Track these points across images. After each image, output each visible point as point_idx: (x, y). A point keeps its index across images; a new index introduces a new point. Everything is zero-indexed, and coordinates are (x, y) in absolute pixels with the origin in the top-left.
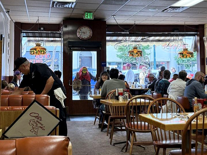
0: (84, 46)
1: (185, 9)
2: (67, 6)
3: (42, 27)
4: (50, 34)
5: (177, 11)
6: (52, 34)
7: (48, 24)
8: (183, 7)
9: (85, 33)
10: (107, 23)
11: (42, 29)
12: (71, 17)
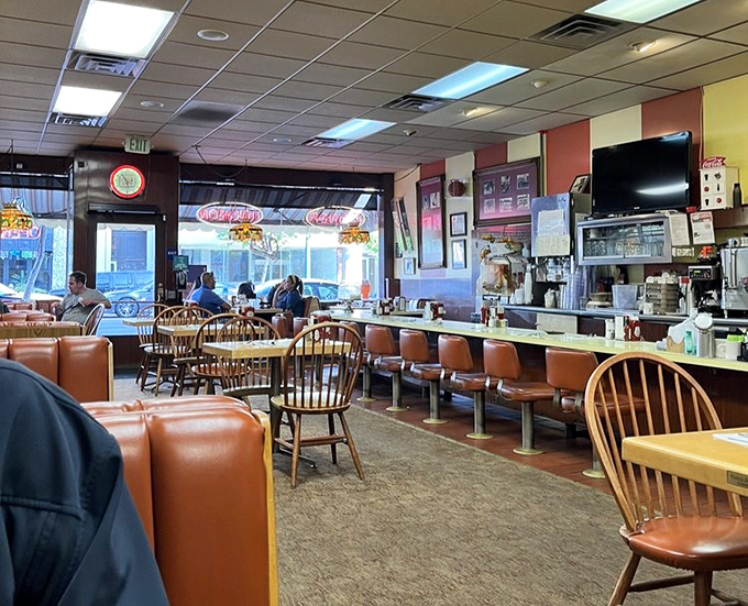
0: (125, 211)
1: (346, 143)
2: (87, 123)
3: (20, 163)
4: (39, 180)
5: (331, 145)
6: (44, 180)
7: (36, 156)
8: (341, 140)
9: (128, 181)
10: (180, 160)
11: (19, 166)
12: (95, 144)
